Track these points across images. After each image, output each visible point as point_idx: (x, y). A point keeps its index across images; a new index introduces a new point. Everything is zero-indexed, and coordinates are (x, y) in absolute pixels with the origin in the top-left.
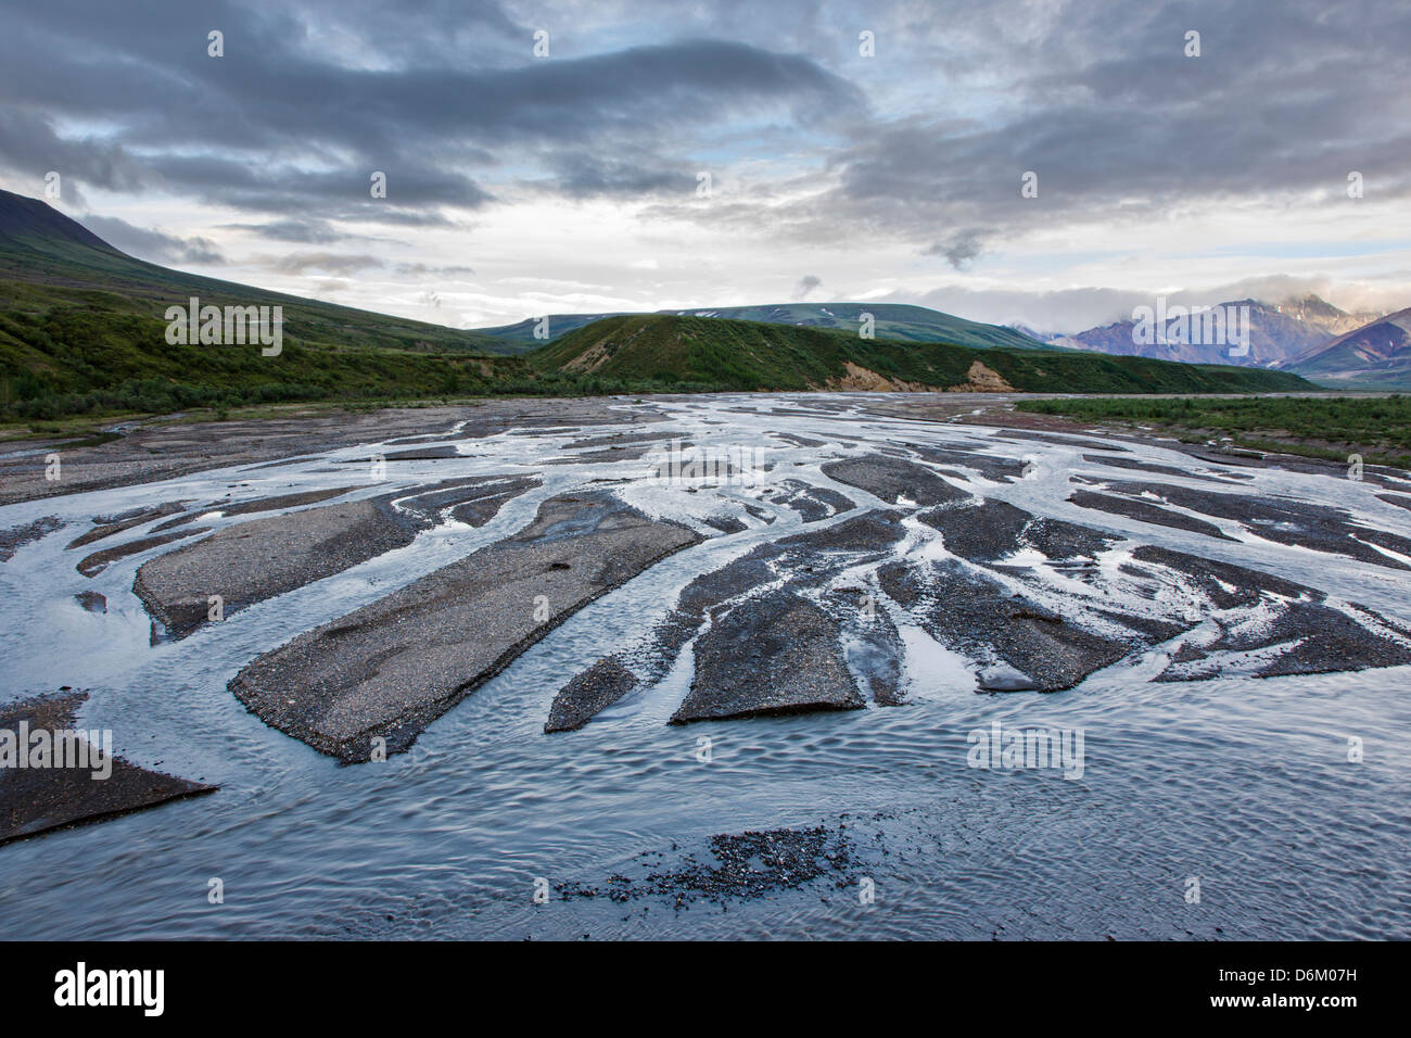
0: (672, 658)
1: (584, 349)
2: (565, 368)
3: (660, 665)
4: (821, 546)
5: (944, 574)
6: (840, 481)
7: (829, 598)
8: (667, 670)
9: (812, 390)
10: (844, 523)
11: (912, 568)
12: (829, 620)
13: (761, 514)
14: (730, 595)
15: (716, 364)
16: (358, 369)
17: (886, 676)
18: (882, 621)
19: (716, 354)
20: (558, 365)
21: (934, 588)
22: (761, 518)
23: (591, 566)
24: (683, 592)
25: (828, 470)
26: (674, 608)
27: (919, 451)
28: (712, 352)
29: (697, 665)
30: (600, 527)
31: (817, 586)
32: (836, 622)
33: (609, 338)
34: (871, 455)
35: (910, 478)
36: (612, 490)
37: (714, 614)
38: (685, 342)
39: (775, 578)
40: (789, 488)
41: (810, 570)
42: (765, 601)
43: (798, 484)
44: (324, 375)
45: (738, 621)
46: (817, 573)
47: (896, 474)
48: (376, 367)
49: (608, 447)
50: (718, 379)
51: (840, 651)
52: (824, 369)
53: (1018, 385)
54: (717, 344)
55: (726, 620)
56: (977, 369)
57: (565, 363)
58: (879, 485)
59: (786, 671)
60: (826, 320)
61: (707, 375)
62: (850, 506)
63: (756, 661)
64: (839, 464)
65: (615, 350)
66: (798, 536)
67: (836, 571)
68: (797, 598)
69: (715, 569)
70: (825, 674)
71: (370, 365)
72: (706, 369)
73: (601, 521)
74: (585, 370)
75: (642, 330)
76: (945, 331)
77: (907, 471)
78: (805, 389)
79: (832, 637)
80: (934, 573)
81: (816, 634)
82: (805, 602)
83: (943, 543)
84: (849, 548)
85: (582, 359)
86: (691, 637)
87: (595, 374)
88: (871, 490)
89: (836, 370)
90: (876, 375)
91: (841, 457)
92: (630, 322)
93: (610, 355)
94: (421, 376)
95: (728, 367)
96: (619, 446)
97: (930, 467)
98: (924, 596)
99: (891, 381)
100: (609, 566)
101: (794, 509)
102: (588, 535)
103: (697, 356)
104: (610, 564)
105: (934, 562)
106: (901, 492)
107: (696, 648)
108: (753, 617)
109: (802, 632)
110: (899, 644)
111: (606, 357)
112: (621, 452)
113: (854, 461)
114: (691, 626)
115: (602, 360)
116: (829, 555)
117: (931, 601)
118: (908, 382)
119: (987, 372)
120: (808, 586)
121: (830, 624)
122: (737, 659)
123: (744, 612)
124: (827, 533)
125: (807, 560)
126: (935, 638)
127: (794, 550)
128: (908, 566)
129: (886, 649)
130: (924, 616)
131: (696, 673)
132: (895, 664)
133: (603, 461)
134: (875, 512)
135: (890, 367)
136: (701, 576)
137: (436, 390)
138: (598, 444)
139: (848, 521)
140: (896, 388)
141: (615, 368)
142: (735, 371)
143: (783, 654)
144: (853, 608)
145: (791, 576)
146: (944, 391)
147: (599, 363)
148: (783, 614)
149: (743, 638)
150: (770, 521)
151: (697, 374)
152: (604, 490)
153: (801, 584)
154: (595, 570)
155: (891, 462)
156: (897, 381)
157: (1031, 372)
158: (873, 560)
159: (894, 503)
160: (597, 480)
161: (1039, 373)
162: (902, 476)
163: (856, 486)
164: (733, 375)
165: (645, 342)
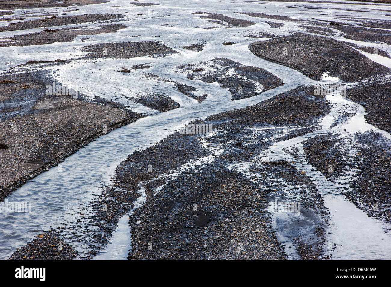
0: (109, 231)
3: (98, 238)
4: (251, 122)
5: (366, 145)
6: (267, 59)
7: (258, 171)
8: (104, 242)
10: (271, 100)
11: (336, 141)
12: (258, 192)
13: (193, 93)
14: (164, 170)
17: (312, 242)
18: (308, 191)
21: (356, 159)
22: (193, 96)
23: (28, 145)
24: (118, 169)
25: (256, 49)
26: (110, 183)
27: (342, 29)
29: (133, 237)
30: (36, 107)
31: (247, 160)
32: (265, 194)
34: (297, 34)
35: (334, 55)
36: (47, 72)
37: (149, 189)
39: (206, 153)
40: (219, 66)
41: (239, 145)
42: (198, 175)
43: (227, 63)
45: (172, 194)
46: (246, 147)
47: (321, 52)
49: (41, 30)
51: (269, 220)
55: (160, 194)
58: (305, 63)
59: (218, 240)
62: (278, 83)
63: (189, 231)
64: (267, 43)
66: (228, 113)
67: (265, 145)
68: (227, 172)
69: (149, 145)
70: (255, 242)
73: (37, 102)
77: (331, 49)
79: (262, 207)
80: (357, 145)
81: (246, 205)
82: (235, 175)
83: (365, 117)
84: (277, 123)
86: (127, 211)
88: (297, 68)
91: (268, 36)
96: (53, 28)
97: (353, 45)
98: (347, 167)
100: (47, 146)
101: (224, 87)
102: (25, 115)
104: (47, 143)
105: (356, 135)
106: (325, 68)
107: (132, 221)
108: (186, 191)
109: (233, 203)
110: (325, 212)
112: (54, 34)
113: (280, 41)
114: (127, 200)
116: (258, 130)
117: (354, 172)
120: (238, 160)
121: (259, 195)
122: (172, 230)
123: (178, 186)
124: (255, 109)
125: (237, 136)
126: (357, 206)
127: (224, 126)
128: (333, 139)
129: (312, 217)
130: (347, 186)
131: (133, 244)
132: (320, 231)
133: (36, 44)
134: (301, 88)
136: (135, 153)
138: (31, 27)
139: (275, 98)
143: (215, 224)
144: (281, 179)
145: (222, 151)
148: (214, 187)
149: (177, 210)
150: (200, 99)
152: (38, 72)
153: (231, 158)
154: (32, 149)
155: (316, 40)
158: (300, 134)
159: (319, 80)
160: (32, 62)
162: (327, 54)
163: (283, 64)
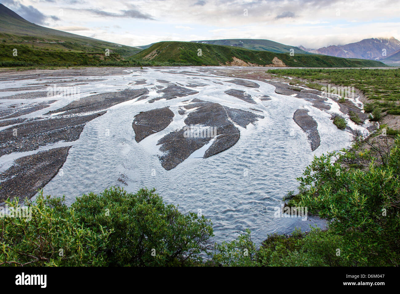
1: (150, 52)
2: (144, 58)
9: (220, 66)
15: (189, 57)
16: (53, 57)
19: (190, 54)
20: (143, 57)
28: (188, 53)
33: (158, 48)
38: (180, 50)
44: (36, 58)
48: (60, 56)
50: (189, 62)
52: (226, 59)
53: (288, 65)
54: (191, 51)
56: (275, 59)
57: (144, 56)
60: (240, 44)
61: (185, 60)
65: (159, 52)
71: (57, 55)
72: (185, 59)
74: (150, 59)
75: (168, 46)
78: (218, 65)
85: (150, 55)
87: (152, 60)
89: (230, 59)
90: (243, 61)
92: (165, 43)
93: (158, 54)
94: (75, 59)
95: (193, 58)
99: (247, 63)
103: (183, 54)
111: (156, 55)
115: (155, 56)
118: (252, 63)
119: (279, 60)
135: (247, 58)
137: (79, 64)
140: (249, 65)
141: (158, 58)
142: (195, 59)
146: (264, 66)
147: (154, 57)
151: (182, 60)
156: (249, 63)
157: (292, 60)
161: (295, 61)
164: (194, 61)
165: (168, 50)
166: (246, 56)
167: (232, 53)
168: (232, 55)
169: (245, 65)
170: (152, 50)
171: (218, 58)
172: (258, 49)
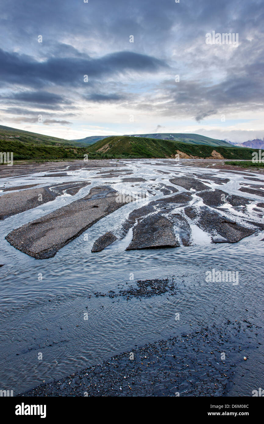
0: (127, 232)
1: (103, 146)
2: (97, 151)
3: (123, 234)
4: (169, 202)
5: (203, 210)
6: (174, 184)
7: (171, 216)
8: (125, 236)
9: (167, 158)
10: (175, 196)
11: (194, 208)
12: (170, 223)
13: (152, 193)
14: (143, 215)
15: (140, 150)
16: (40, 151)
17: (186, 238)
18: (185, 223)
19: (140, 147)
20: (95, 150)
21: (200, 214)
22: (152, 194)
23: (104, 207)
24: (130, 214)
25: (171, 181)
26: (127, 218)
27: (197, 176)
28: (139, 147)
29: (133, 234)
30: (107, 196)
31: (167, 213)
32: (172, 223)
33: (110, 143)
34: (183, 177)
35: (194, 183)
36: (110, 186)
37: (138, 220)
38: (131, 144)
39: (156, 211)
40: (160, 186)
41: (165, 209)
42: (153, 217)
43: (162, 185)
44: (30, 153)
45: (145, 222)
46: (167, 209)
47: (190, 182)
48: (45, 150)
49: (109, 174)
50: (140, 155)
51: (173, 231)
52: (171, 152)
53: (225, 157)
54: (140, 145)
55: (142, 222)
56: (214, 152)
57: (97, 149)
58: (185, 185)
59: (158, 236)
60: (171, 138)
61: (137, 153)
62: (177, 191)
63: (150, 234)
64: (174, 179)
65: (111, 146)
66: (162, 199)
67: (173, 209)
68: (161, 216)
69: (139, 208)
70: (169, 237)
71: (43, 150)
72: (137, 152)
73: (107, 194)
74: (103, 152)
75: (119, 141)
76: (205, 142)
77: (193, 181)
78: (165, 158)
79: (171, 227)
80: (200, 210)
81: (167, 226)
82: (164, 217)
83: (203, 201)
84: (176, 203)
85: (102, 148)
86: (132, 226)
87: (106, 153)
88: (183, 186)
89: (174, 152)
90: (185, 154)
91: (175, 177)
92: (116, 138)
93: (110, 148)
94: (57, 153)
95: (143, 151)
96: (113, 173)
97: (200, 180)
98: (197, 216)
99: (190, 156)
100: (109, 207)
101: (161, 191)
102: (104, 198)
103: (134, 148)
104: (110, 206)
105: (200, 207)
106: (191, 187)
107: (133, 230)
108: (149, 222)
109: (163, 226)
110: (190, 229)
111: (109, 148)
112: (113, 175)
113: (178, 178)
114: (132, 224)
115: (108, 149)
116: (171, 204)
117: (199, 218)
118: (194, 156)
119: (217, 153)
120: (165, 213)
121: (171, 224)
122: (145, 233)
123: (147, 220)
124: (170, 198)
125: (165, 206)
126: (200, 228)
127: (161, 203)
128: (193, 208)
129: (186, 231)
130: (197, 222)
131: (133, 237)
132: (188, 235)
133: (108, 178)
134: (184, 193)
135: (189, 152)
136: (135, 210)
137: (61, 157)
138: (106, 173)
139: (176, 195)
140: (191, 158)
141: (111, 151)
142: (145, 152)
143: (157, 232)
144: (177, 219)
145: (160, 210)
146: (204, 159)
147: (107, 150)
148: (157, 221)
149: (146, 227)
150: (154, 195)
151: (134, 153)
152: (108, 186)
153: (163, 212)
154: (105, 208)
155: (189, 179)
156: (191, 156)
157: (229, 153)
158: (183, 206)
159: (190, 190)
160: (106, 183)
161: (232, 154)
162: (192, 183)
163: (179, 185)
164: (145, 154)
165: (120, 144)
166: (188, 149)
167: (175, 147)
168: (175, 148)
169: (188, 158)
170: (104, 144)
171: (164, 152)
172: (189, 142)
